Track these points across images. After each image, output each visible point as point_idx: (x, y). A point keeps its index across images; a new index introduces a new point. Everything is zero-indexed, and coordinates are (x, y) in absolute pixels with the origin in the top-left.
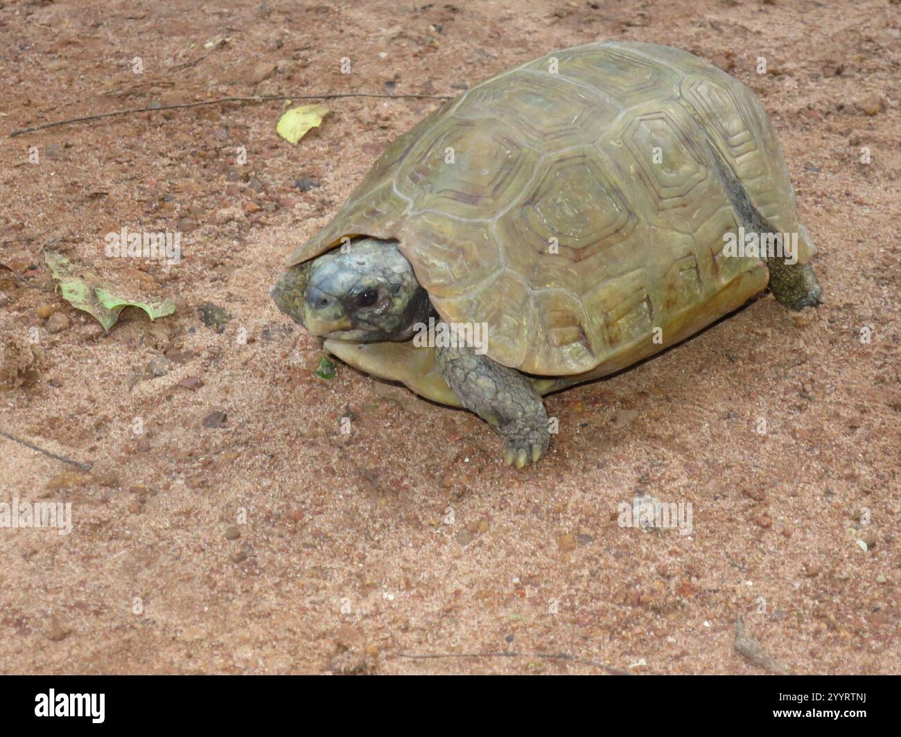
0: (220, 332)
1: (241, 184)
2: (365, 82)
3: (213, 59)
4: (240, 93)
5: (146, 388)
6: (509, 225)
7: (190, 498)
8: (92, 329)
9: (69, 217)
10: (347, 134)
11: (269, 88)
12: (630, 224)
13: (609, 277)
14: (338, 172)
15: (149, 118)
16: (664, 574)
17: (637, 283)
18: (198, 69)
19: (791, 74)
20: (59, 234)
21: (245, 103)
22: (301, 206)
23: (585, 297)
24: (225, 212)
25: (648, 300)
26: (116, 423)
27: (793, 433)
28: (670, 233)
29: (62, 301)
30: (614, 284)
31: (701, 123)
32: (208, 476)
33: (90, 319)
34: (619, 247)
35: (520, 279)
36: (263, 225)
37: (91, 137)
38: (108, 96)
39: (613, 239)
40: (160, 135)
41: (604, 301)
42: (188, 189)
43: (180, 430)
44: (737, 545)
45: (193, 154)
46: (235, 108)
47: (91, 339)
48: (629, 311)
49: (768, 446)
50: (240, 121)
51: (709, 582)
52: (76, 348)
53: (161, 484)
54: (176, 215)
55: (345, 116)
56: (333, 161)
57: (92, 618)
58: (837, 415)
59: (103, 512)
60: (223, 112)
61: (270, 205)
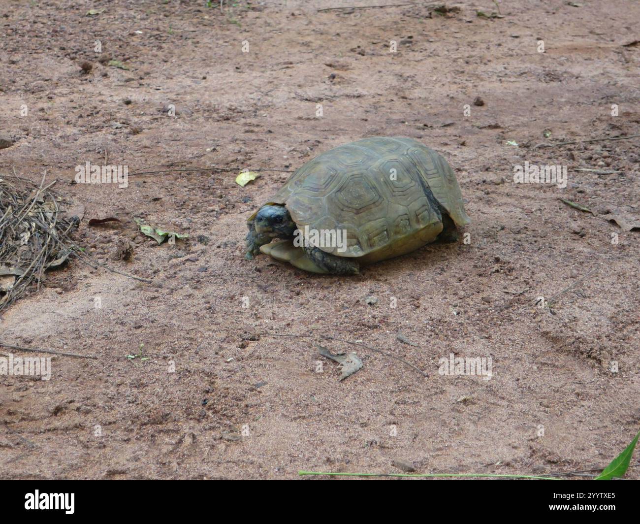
0: (206, 245)
1: (218, 199)
2: (276, 166)
3: (210, 155)
4: (221, 167)
5: (174, 261)
6: (330, 199)
7: (191, 291)
8: (153, 242)
9: (144, 206)
10: (266, 184)
11: (234, 166)
12: (380, 201)
13: (370, 221)
14: (261, 197)
15: (180, 174)
16: (374, 317)
17: (382, 224)
18: (202, 158)
19: (466, 171)
20: (141, 211)
21: (223, 170)
22: (244, 207)
23: (360, 228)
24: (211, 208)
25: (386, 230)
26: (162, 271)
27: (435, 281)
28: (397, 206)
29: (141, 233)
30: (372, 223)
31: (415, 165)
32: (198, 285)
33: (152, 239)
34: (374, 209)
35: (334, 220)
36: (227, 213)
37: (154, 179)
38: (163, 166)
39: (372, 206)
40: (185, 180)
41: (368, 230)
42: (196, 199)
43: (188, 272)
44: (406, 311)
45: (199, 188)
46: (218, 173)
47: (153, 246)
48: (378, 234)
49: (424, 284)
50: (220, 177)
51: (391, 320)
52: (146, 249)
53: (179, 287)
54: (190, 207)
55: (266, 178)
56: (259, 193)
57: (151, 323)
58: (455, 276)
59: (156, 294)
60: (213, 174)
61: (231, 207)
